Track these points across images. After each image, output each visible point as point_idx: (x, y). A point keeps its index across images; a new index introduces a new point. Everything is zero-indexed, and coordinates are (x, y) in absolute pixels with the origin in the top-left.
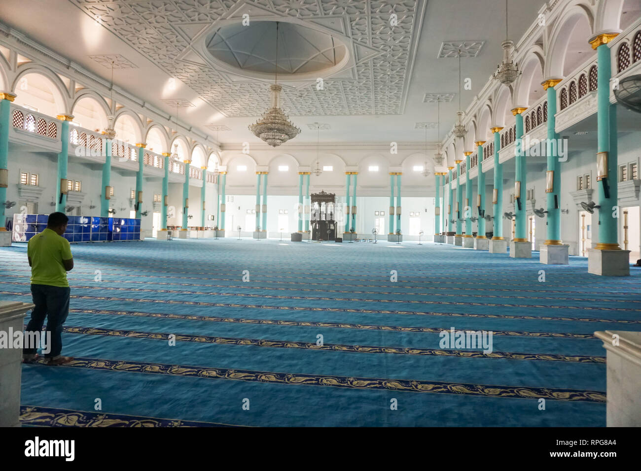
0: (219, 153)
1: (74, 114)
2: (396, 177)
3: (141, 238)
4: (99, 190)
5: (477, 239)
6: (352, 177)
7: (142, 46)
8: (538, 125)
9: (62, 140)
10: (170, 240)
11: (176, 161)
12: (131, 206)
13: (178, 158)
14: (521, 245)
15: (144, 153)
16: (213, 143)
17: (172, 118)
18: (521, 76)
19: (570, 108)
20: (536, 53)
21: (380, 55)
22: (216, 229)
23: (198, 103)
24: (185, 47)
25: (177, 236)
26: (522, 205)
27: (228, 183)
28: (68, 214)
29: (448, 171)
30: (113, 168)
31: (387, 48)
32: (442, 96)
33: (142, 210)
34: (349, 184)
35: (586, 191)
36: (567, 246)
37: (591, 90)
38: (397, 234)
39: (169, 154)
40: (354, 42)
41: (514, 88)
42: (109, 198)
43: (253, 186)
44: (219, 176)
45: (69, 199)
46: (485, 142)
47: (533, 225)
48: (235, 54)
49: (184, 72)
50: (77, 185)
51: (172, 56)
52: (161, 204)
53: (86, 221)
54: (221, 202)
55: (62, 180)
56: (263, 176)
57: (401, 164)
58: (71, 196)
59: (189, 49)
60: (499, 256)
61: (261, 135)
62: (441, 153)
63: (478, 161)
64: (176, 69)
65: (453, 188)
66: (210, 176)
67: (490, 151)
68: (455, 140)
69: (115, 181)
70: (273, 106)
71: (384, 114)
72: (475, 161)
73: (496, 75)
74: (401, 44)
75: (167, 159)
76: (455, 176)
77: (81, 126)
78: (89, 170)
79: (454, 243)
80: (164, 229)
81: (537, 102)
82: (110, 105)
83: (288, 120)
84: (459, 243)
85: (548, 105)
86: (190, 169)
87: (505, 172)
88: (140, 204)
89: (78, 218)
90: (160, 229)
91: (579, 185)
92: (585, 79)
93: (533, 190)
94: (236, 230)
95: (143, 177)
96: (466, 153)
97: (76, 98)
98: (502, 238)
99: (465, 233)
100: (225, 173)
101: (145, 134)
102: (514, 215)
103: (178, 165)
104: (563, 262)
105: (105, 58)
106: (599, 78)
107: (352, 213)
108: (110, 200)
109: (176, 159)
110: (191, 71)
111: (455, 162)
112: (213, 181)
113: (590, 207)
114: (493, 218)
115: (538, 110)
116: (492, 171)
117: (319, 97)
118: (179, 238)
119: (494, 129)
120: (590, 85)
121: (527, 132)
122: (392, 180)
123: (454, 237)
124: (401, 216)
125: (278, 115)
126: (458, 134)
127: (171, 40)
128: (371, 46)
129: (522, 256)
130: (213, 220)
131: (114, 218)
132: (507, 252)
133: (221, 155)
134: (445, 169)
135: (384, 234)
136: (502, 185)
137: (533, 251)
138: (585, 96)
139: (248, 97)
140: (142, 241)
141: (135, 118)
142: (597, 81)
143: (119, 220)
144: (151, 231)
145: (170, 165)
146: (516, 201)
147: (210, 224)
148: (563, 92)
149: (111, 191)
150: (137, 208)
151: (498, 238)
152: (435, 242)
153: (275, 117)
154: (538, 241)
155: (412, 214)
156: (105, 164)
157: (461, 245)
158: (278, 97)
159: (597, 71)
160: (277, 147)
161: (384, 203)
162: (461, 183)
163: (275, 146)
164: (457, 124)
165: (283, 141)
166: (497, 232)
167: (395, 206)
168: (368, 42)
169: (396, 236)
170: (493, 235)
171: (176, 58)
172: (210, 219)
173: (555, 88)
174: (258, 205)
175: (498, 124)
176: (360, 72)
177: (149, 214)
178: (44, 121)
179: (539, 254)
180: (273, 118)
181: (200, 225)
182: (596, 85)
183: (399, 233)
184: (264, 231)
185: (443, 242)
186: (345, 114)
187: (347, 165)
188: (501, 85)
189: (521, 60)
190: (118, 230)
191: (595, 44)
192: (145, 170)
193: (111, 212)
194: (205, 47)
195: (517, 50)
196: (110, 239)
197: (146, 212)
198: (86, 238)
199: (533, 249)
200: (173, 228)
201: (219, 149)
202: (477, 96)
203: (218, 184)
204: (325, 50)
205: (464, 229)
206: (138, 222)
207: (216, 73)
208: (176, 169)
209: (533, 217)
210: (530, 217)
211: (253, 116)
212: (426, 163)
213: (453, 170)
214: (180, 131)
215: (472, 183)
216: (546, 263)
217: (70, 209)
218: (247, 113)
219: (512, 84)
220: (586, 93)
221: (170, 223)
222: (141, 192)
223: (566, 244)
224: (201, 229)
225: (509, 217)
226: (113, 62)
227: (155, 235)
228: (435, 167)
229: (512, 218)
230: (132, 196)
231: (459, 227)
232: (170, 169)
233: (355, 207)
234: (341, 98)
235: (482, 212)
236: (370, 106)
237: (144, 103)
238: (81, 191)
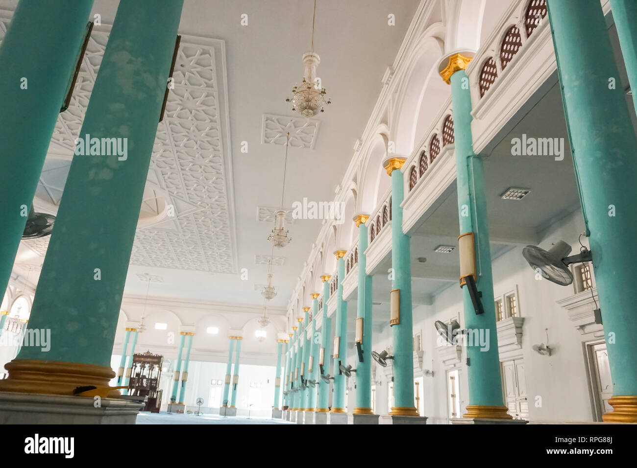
2: (235, 341)
6: (188, 338)
29: (289, 338)
34: (183, 346)
38: (231, 407)
57: (242, 328)
71: (217, 272)
107: (181, 380)
122: (232, 344)
124: (238, 386)
134: (287, 336)
152: (272, 416)
161: (220, 370)
167: (232, 374)
169: (230, 409)
183: (233, 406)
185: (281, 418)
186: (203, 270)
187: (183, 324)
233: (186, 373)
234: (168, 250)
235: (305, 382)
236: (201, 262)
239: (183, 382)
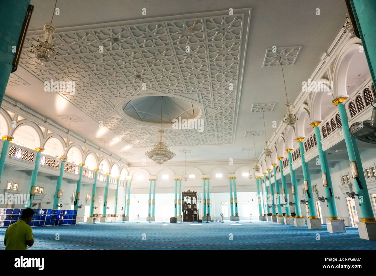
0: (128, 168)
1: (44, 148)
2: (232, 180)
3: (77, 223)
4: (54, 192)
5: (286, 218)
6: (206, 181)
7: (87, 110)
8: (312, 147)
9: (36, 163)
10: (94, 223)
11: (101, 174)
12: (72, 202)
13: (103, 172)
14: (314, 221)
15: (83, 169)
16: (124, 162)
17: (101, 149)
18: (298, 121)
19: (328, 137)
20: (304, 108)
21: (219, 112)
22: (124, 215)
23: (116, 140)
24: (111, 110)
25: (99, 221)
26: (310, 195)
27: (132, 187)
28: (33, 208)
29: (263, 176)
30: (64, 179)
31: (222, 108)
32: (255, 133)
33: (79, 205)
34: (205, 185)
35: (348, 185)
36: (343, 221)
37: (338, 127)
38: (236, 216)
39: (98, 170)
40: (204, 106)
41: (295, 127)
42: (60, 197)
43: (147, 188)
44: (127, 182)
45: (35, 198)
46: (283, 158)
47: (320, 207)
48: (139, 113)
49: (109, 123)
50: (41, 189)
51: (103, 115)
52: (91, 200)
53: (43, 212)
54: (127, 199)
55: (32, 186)
56: (153, 182)
57: (235, 173)
58: (36, 196)
59: (113, 111)
60: (301, 228)
61: (152, 158)
62: (258, 165)
63: (280, 169)
64: (105, 122)
65: (267, 186)
66: (121, 183)
67: (286, 163)
68: (265, 157)
69: (64, 187)
70: (159, 141)
71: (223, 144)
72: (279, 169)
73: (284, 121)
74: (230, 106)
75: (96, 173)
76: (268, 178)
77: (48, 154)
78: (49, 180)
79: (272, 220)
80: (91, 217)
81: (310, 134)
82: (66, 142)
83: (168, 149)
84: (275, 221)
85: (316, 136)
86: (110, 178)
87: (297, 175)
88: (78, 201)
89: (38, 210)
90: (89, 216)
91: (343, 181)
92: (334, 121)
93: (315, 185)
94: (136, 216)
95: (81, 184)
96: (273, 165)
97: (47, 138)
98: (301, 216)
99: (278, 214)
100: (130, 180)
101: (85, 158)
102: (307, 202)
103: (103, 176)
104: (342, 231)
105: (67, 117)
106: (342, 120)
107: (207, 204)
108: (60, 198)
109: (102, 173)
110: (114, 123)
111: (267, 170)
112: (123, 186)
113: (352, 195)
114: (294, 203)
115: (311, 139)
116: (289, 175)
117: (186, 135)
118: (101, 222)
119: (287, 150)
120: (338, 124)
121: (306, 151)
122: (231, 182)
123: (271, 217)
124: (238, 204)
125: (162, 146)
126: (267, 154)
127: (104, 107)
128: (214, 108)
129: (316, 228)
130: (122, 210)
131: (61, 210)
132: (305, 226)
133: (128, 170)
134: (261, 174)
135: (228, 216)
136: (297, 183)
137: (322, 224)
138: (336, 130)
139: (145, 136)
140: (77, 225)
141: (79, 148)
142: (341, 122)
143: (64, 211)
144: (83, 218)
145: (98, 176)
146: (306, 192)
147: (120, 213)
148: (323, 129)
149: (61, 193)
150: (76, 203)
151: (299, 217)
152: (260, 220)
153: (160, 147)
154: (324, 218)
155: (244, 203)
156: (59, 177)
157: (276, 222)
158: (162, 136)
159: (339, 117)
160: (162, 164)
161: (226, 196)
162: (272, 183)
163: (160, 164)
164: (266, 148)
165: (165, 161)
166: (298, 213)
167: (234, 198)
168: (212, 105)
169: (235, 217)
170: (295, 215)
171: (105, 116)
172: (120, 209)
173: (318, 126)
174: (150, 200)
175: (289, 147)
176: (208, 121)
177: (83, 207)
178: (27, 152)
179: (326, 226)
180: (159, 148)
181: (114, 214)
182: (341, 124)
183: (237, 215)
184: (153, 216)
185: (265, 220)
186: (201, 144)
187: (203, 174)
188: (287, 126)
189: (297, 112)
190: (63, 218)
191: (336, 103)
192: (83, 180)
193: (59, 206)
194: (122, 110)
195: (294, 107)
196: (56, 224)
197: (81, 206)
198: (42, 223)
199: (322, 223)
200: (97, 215)
201: (127, 166)
202: (275, 132)
203: (126, 187)
204: (189, 110)
205: (277, 212)
206: (75, 212)
207: (128, 123)
208: (101, 179)
209: (319, 202)
210: (316, 202)
211: (148, 147)
212: (250, 171)
213: (266, 175)
214: (106, 156)
215: (278, 182)
216: (332, 232)
217: (34, 205)
218: (145, 145)
219: (294, 125)
220: (336, 129)
221: (95, 212)
222: (79, 193)
223: (342, 219)
224: (114, 216)
225: (304, 203)
226: (71, 119)
227: (85, 221)
228: (256, 174)
229: (306, 203)
230: (74, 195)
231: (274, 211)
232: (98, 179)
233: (209, 200)
234: (198, 136)
236: (215, 140)
237: (86, 141)
238: (43, 193)
239: (208, 204)
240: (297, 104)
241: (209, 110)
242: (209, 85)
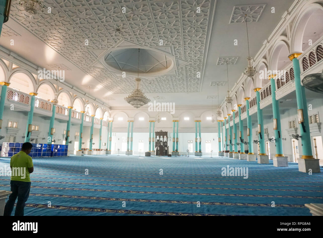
0: (109, 111)
1: (38, 92)
2: (198, 123)
3: (68, 155)
4: (48, 129)
5: (240, 154)
6: (176, 123)
7: (73, 60)
8: (267, 96)
9: (31, 105)
10: (83, 156)
11: (87, 115)
12: (63, 138)
13: (89, 114)
14: (263, 157)
15: (72, 111)
16: (106, 106)
17: (86, 94)
18: (257, 73)
19: (282, 88)
20: (263, 62)
21: (189, 64)
22: (107, 150)
23: (99, 87)
24: (94, 60)
25: (86, 154)
26: (262, 136)
27: (113, 126)
28: (31, 142)
29: (224, 120)
30: (56, 119)
31: (192, 60)
32: (219, 83)
33: (69, 140)
34: (174, 126)
35: (294, 129)
36: (287, 157)
37: (291, 79)
38: (199, 152)
39: (84, 112)
40: (176, 58)
41: (254, 79)
42: (53, 134)
43: (126, 128)
44: (109, 123)
45: (32, 135)
46: (242, 105)
47: (269, 146)
48: (119, 64)
49: (93, 72)
50: (37, 127)
51: (88, 65)
52: (79, 137)
53: (40, 146)
54: (109, 136)
55: (29, 125)
56: (131, 123)
57: (200, 116)
58: (33, 133)
59: (96, 61)
60: (252, 163)
61: (130, 102)
62: (220, 111)
63: (238, 115)
64: (89, 71)
65: (227, 128)
66: (106, 123)
67: (244, 109)
68: (227, 104)
69: (56, 125)
70: (137, 88)
71: (191, 92)
72: (237, 114)
73: (245, 73)
74: (198, 58)
75: (83, 114)
76: (227, 122)
77: (41, 98)
78: (43, 120)
79: (229, 156)
80: (80, 150)
81: (266, 85)
82: (56, 88)
83: (144, 95)
84: (231, 156)
85: (271, 87)
86: (94, 119)
87: (253, 120)
88: (68, 137)
89: (36, 144)
90: (78, 150)
91: (290, 126)
92: (288, 74)
93: (267, 129)
94: (117, 150)
95: (70, 124)
96: (233, 110)
97: (39, 84)
98: (253, 153)
99: (234, 151)
100: (112, 121)
101: (73, 102)
102: (259, 142)
103: (89, 117)
104: (286, 165)
105: (56, 65)
106: (295, 73)
107: (176, 141)
108: (53, 135)
109: (88, 114)
110: (97, 72)
111: (227, 115)
112: (105, 126)
113: (297, 137)
114: (248, 143)
115: (267, 89)
116: (246, 119)
117: (159, 84)
118: (88, 155)
119: (246, 98)
120: (291, 77)
121: (262, 100)
122: (196, 125)
123: (229, 153)
124: (201, 143)
125: (139, 93)
126: (228, 101)
127: (88, 57)
128: (184, 60)
129: (264, 163)
130: (105, 145)
131: (55, 145)
132: (256, 161)
133: (110, 112)
134: (222, 119)
135: (193, 152)
136: (252, 126)
137: (269, 160)
138: (289, 82)
139: (124, 84)
140: (68, 156)
141: (68, 94)
142: (294, 75)
143: (57, 146)
144: (73, 151)
145: (84, 117)
146: (259, 134)
147: (103, 147)
148: (278, 80)
149: (54, 131)
150: (67, 139)
151: (251, 153)
152: (219, 156)
153: (137, 93)
154: (271, 155)
155: (207, 141)
156: (52, 117)
157: (233, 157)
158: (139, 84)
159: (293, 70)
160: (138, 108)
161: (192, 136)
162: (231, 126)
163: (137, 108)
164: (228, 96)
165: (141, 105)
166: (251, 151)
167: (198, 137)
168: (182, 58)
169: (199, 153)
170: (248, 152)
171: (89, 65)
172: (103, 144)
173: (274, 78)
174: (128, 138)
175: (247, 96)
176: (179, 72)
177: (72, 142)
178: (23, 96)
179: (273, 161)
180: (136, 94)
181: (98, 148)
182: (294, 77)
183: (200, 151)
184: (131, 151)
185: (223, 156)
186: (172, 92)
187: (173, 117)
188: (247, 77)
189: (257, 66)
190: (56, 151)
191: (291, 58)
192: (72, 120)
193: (53, 141)
194: (104, 60)
195: (254, 61)
196: (51, 155)
197: (71, 141)
198: (39, 155)
199: (270, 159)
200: (85, 149)
201: (109, 110)
202: (237, 82)
203: (108, 127)
204: (162, 62)
205: (233, 149)
206: (67, 146)
207: (109, 72)
208: (87, 119)
209: (268, 142)
210: (267, 142)
211: (127, 93)
212: (213, 116)
213: (227, 119)
214: (90, 100)
215: (236, 125)
216: (277, 166)
217: (32, 140)
218: (124, 92)
219: (253, 77)
220: (289, 81)
221: (83, 147)
222: (69, 131)
223: (286, 156)
224: (99, 150)
225: (256, 142)
226: (59, 67)
227: (75, 153)
228: (218, 118)
229: (258, 143)
230: (64, 133)
231: (231, 148)
232: (84, 119)
233: (177, 138)
234: (170, 84)
235: (242, 140)
236: (184, 88)
237: (73, 87)
238: (38, 131)
239: (177, 142)
240: (257, 58)
241: (180, 62)
242: (181, 39)
